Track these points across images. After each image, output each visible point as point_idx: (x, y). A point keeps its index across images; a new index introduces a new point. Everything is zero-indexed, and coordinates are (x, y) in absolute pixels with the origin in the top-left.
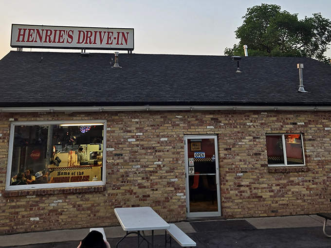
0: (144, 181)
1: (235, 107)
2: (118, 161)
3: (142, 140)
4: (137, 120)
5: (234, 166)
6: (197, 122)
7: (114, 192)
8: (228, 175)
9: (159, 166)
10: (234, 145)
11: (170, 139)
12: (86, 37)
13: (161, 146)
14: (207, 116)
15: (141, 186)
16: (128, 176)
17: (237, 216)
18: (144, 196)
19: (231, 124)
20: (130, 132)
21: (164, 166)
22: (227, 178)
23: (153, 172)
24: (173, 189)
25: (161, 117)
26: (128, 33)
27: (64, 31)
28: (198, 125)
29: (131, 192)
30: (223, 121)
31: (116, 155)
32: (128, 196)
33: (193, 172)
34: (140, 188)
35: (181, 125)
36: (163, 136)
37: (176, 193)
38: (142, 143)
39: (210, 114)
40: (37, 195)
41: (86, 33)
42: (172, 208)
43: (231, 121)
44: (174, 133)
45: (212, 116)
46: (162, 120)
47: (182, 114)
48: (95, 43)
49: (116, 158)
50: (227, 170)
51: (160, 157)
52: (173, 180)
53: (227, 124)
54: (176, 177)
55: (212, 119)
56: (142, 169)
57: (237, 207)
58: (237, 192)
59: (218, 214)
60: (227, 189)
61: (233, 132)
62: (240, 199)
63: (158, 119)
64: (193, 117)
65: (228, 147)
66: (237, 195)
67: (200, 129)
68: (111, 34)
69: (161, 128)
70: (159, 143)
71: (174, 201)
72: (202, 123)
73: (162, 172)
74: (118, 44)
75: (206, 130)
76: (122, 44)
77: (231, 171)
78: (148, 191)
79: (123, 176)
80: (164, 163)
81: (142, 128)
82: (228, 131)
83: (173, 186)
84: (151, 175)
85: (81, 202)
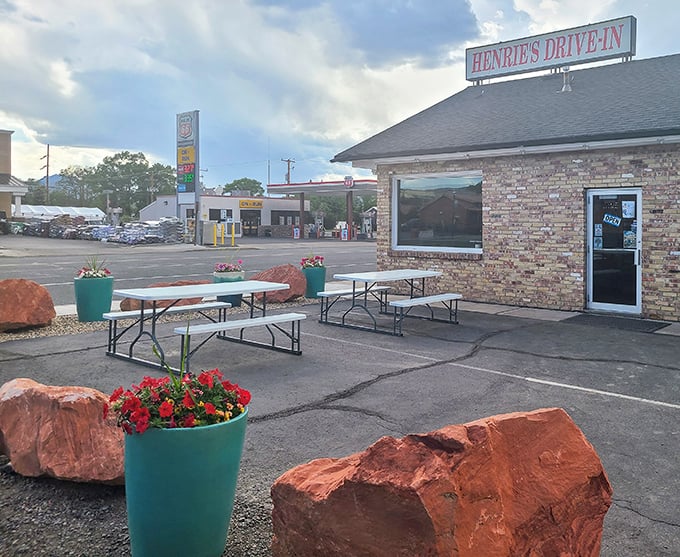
0: (527, 252)
1: (660, 138)
2: (495, 224)
3: (525, 197)
4: (518, 169)
5: (665, 239)
6: (605, 168)
7: (492, 262)
8: (653, 252)
9: (547, 233)
10: (668, 205)
11: (564, 195)
12: (556, 48)
13: (550, 205)
14: (623, 158)
15: (523, 259)
16: (507, 244)
17: (666, 318)
18: (526, 272)
19: (666, 169)
20: (510, 185)
21: (554, 234)
22: (652, 257)
23: (539, 241)
24: (565, 266)
25: (551, 163)
26: (621, 26)
27: (526, 45)
28: (607, 174)
29: (511, 265)
30: (652, 164)
31: (493, 216)
32: (507, 269)
33: (601, 245)
34: (521, 260)
35: (580, 174)
36: (553, 191)
37: (569, 272)
38: (525, 200)
39: (629, 153)
40: (416, 258)
41: (556, 41)
42: (563, 291)
43: (666, 165)
44: (570, 186)
45: (631, 157)
46: (553, 167)
47: (582, 156)
48: (569, 55)
49: (493, 220)
50: (654, 245)
51: (549, 220)
52: (566, 254)
53: (657, 169)
54: (571, 250)
55: (632, 162)
56: (524, 237)
57: (667, 304)
58: (668, 280)
59: (636, 309)
60: (651, 275)
61: (669, 183)
62: (674, 292)
63: (548, 165)
64: (600, 160)
65: (658, 208)
66: (667, 285)
67: (610, 180)
68: (593, 34)
69: (551, 179)
70: (547, 200)
71: (566, 282)
72: (613, 168)
73: (551, 243)
74: (605, 49)
75: (620, 180)
76: (611, 48)
77: (661, 246)
78: (532, 266)
79: (501, 244)
80: (554, 230)
81: (526, 180)
82: (660, 180)
83: (565, 262)
84: (536, 245)
85: (457, 271)
